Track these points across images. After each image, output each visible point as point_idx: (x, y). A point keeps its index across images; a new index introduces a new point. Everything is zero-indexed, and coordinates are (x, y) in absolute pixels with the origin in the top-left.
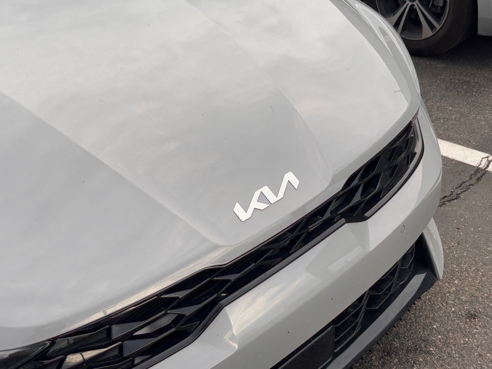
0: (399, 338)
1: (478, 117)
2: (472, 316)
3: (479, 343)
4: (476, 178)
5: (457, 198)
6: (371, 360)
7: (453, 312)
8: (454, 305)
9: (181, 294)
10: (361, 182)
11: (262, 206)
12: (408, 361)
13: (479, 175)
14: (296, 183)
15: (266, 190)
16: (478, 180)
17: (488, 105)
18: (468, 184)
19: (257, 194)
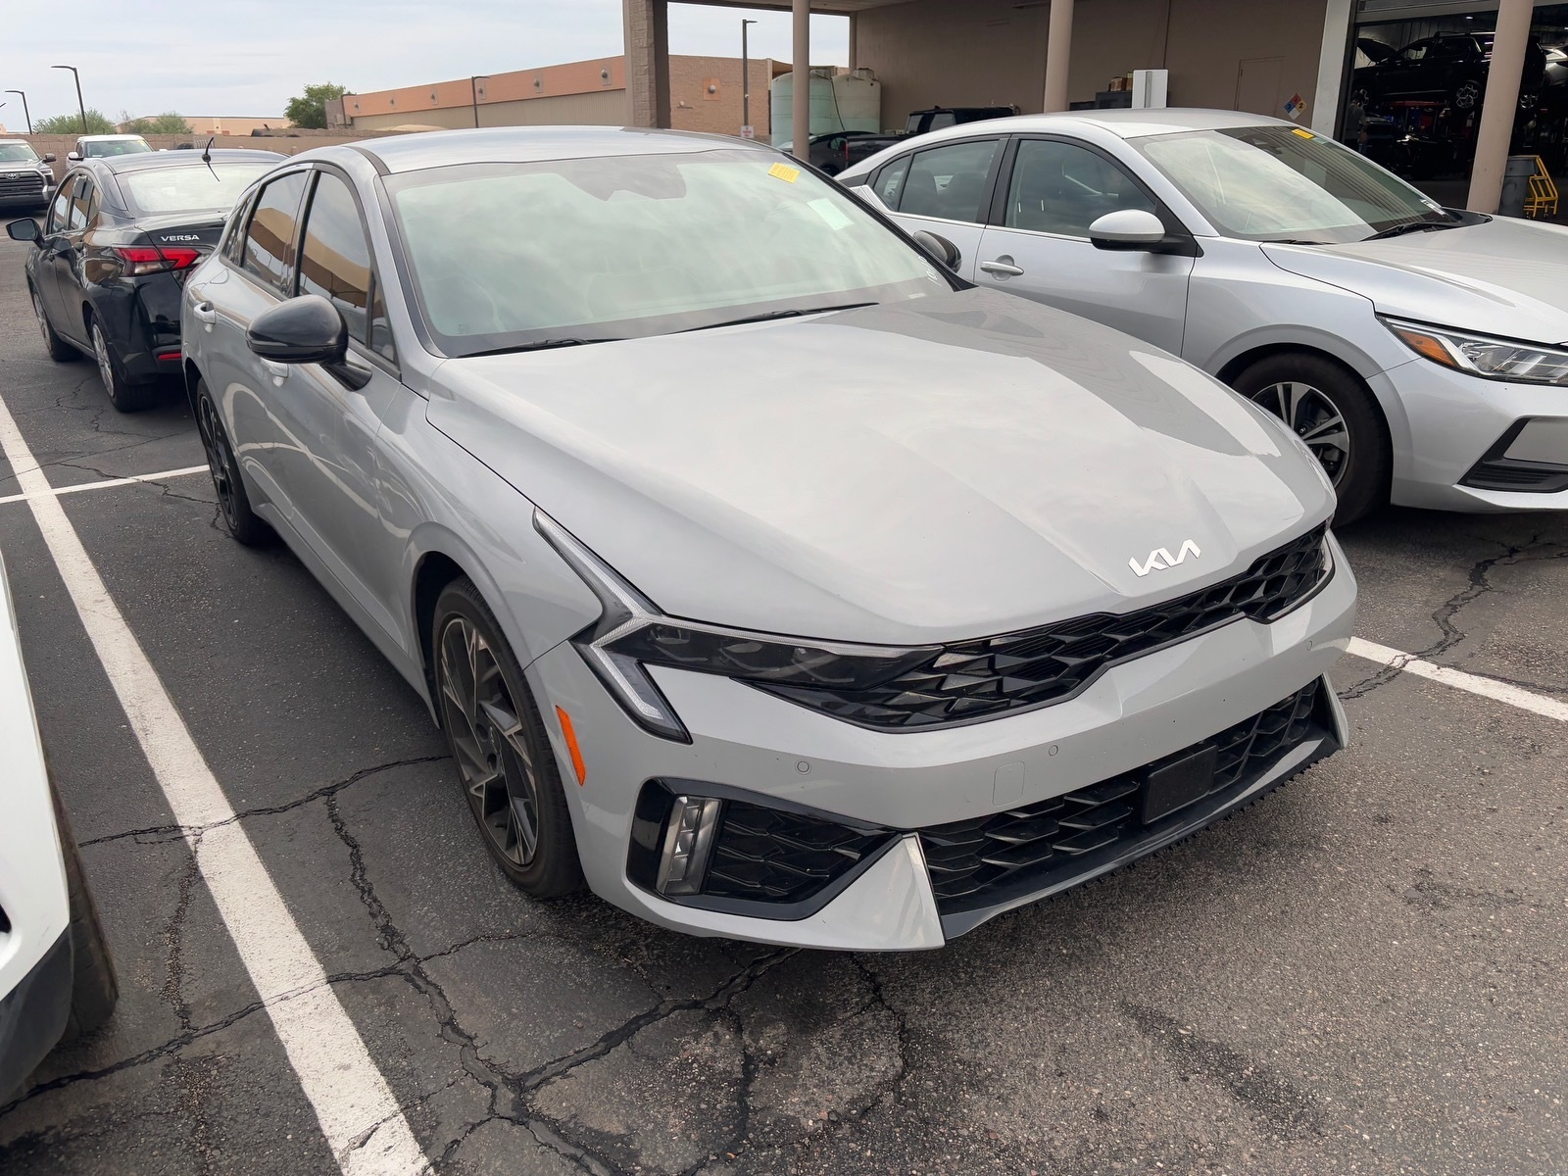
0: (1279, 831)
1: (1389, 609)
2: (1384, 820)
3: (1393, 847)
4: (1387, 676)
5: (1357, 696)
6: (1241, 848)
7: (1355, 813)
8: (1356, 807)
9: (1068, 639)
10: (1265, 577)
11: (1160, 566)
12: (1292, 855)
13: (1391, 674)
14: (1197, 551)
15: (1163, 552)
16: (1389, 679)
17: (1404, 597)
18: (1374, 681)
19: (1154, 554)
